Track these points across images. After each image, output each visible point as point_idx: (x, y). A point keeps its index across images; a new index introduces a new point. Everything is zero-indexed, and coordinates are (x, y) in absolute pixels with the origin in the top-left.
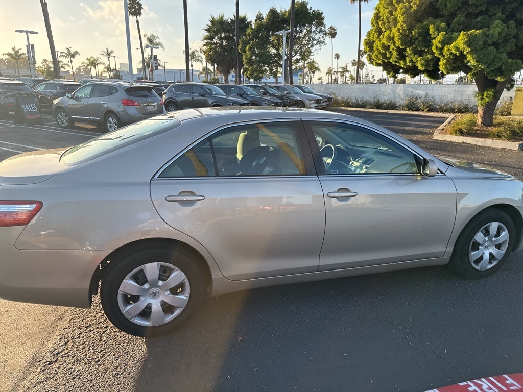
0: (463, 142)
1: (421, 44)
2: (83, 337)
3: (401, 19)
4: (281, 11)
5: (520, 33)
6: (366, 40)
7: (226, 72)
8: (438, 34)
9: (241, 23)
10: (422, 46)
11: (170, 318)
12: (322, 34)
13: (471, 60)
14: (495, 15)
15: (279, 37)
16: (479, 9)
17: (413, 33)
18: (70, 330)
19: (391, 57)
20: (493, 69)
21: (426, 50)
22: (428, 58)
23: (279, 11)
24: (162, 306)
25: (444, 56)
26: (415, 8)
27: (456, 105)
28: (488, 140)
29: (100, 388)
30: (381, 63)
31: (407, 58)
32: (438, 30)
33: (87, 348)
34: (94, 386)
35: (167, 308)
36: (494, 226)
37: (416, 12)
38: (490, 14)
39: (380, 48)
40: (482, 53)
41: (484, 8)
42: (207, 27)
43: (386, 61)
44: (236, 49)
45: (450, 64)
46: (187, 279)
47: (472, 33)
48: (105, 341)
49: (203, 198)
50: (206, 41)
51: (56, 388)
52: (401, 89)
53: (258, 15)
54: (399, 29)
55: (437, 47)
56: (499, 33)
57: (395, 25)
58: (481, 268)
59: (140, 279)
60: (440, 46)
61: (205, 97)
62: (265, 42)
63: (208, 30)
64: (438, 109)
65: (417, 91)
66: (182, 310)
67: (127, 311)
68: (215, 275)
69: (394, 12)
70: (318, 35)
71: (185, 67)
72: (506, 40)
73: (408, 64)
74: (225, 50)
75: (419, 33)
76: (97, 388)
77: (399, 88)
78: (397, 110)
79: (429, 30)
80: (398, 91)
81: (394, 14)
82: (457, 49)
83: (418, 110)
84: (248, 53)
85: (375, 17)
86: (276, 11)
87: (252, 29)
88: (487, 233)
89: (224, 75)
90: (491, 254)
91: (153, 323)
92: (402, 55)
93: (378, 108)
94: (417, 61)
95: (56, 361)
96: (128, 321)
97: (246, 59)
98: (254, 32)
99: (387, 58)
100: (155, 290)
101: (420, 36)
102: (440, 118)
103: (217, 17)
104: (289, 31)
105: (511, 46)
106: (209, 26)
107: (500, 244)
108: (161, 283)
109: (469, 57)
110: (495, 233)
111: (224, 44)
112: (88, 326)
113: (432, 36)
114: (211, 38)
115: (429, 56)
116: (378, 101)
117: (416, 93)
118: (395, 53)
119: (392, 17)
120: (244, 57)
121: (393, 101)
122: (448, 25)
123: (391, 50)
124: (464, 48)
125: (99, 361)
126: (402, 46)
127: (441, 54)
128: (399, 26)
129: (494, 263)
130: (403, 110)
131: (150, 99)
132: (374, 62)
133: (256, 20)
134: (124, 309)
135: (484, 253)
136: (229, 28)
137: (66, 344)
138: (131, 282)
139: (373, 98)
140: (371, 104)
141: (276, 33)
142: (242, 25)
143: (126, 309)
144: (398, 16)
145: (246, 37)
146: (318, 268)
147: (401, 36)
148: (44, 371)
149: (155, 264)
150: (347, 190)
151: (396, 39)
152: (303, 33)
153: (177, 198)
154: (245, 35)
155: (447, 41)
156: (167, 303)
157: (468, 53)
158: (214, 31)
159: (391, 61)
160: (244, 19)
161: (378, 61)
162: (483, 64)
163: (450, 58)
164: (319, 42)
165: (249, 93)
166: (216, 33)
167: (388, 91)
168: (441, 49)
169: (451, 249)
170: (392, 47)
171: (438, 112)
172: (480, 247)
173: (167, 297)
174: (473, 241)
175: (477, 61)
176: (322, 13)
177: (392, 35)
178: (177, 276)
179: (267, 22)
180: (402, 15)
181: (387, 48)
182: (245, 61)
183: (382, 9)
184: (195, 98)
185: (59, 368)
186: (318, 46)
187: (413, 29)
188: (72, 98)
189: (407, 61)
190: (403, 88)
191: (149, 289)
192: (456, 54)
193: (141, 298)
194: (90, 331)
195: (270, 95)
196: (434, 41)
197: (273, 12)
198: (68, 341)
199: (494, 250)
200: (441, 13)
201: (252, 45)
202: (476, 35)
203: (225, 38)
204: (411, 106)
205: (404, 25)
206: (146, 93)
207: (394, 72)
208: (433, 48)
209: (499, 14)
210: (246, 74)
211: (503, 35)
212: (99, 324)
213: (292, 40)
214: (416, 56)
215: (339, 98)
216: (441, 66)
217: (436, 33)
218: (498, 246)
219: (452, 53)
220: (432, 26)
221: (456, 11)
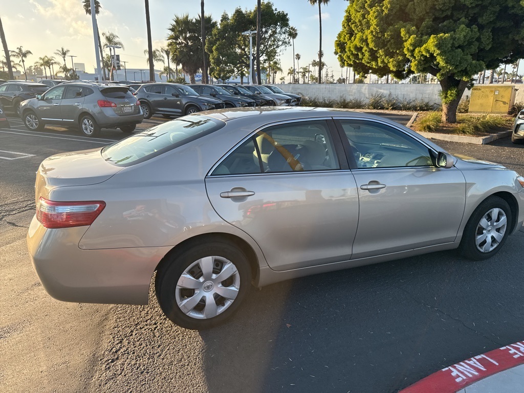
0: (432, 138)
1: (393, 46)
2: (136, 335)
3: (374, 22)
4: (246, 12)
5: (481, 37)
6: (337, 41)
7: (193, 72)
8: (409, 37)
9: (205, 23)
10: (394, 48)
11: (222, 309)
12: (287, 35)
13: (440, 61)
14: (459, 19)
15: (245, 38)
16: (445, 14)
17: (386, 36)
18: (120, 328)
19: (363, 58)
20: (460, 69)
21: (398, 52)
22: (399, 59)
23: (244, 12)
24: (215, 298)
25: (415, 58)
26: (386, 11)
27: (418, 103)
28: (454, 135)
29: (171, 379)
30: (352, 64)
31: (379, 59)
32: (409, 33)
33: (144, 345)
34: (165, 378)
35: (220, 300)
36: (495, 211)
37: (387, 16)
38: (455, 18)
39: (352, 49)
40: (450, 55)
41: (449, 13)
42: (171, 27)
43: (357, 61)
44: (202, 49)
45: (421, 65)
46: (237, 272)
47: (441, 37)
48: (159, 337)
49: (253, 193)
50: (170, 41)
51: (128, 383)
52: (365, 89)
53: (223, 16)
54: (372, 32)
55: (408, 49)
56: (465, 37)
57: (368, 28)
58: (485, 250)
59: (196, 273)
60: (411, 48)
61: (179, 97)
62: (232, 43)
63: (172, 30)
64: (401, 107)
65: (381, 91)
66: (233, 301)
67: (184, 305)
68: (263, 266)
69: (366, 15)
70: (283, 36)
71: (148, 67)
72: (470, 43)
73: (380, 64)
74: (191, 50)
75: (391, 35)
76: (168, 379)
77: (364, 87)
78: (363, 109)
79: (400, 33)
80: (363, 90)
81: (366, 17)
82: (428, 51)
83: (382, 108)
84: (215, 53)
85: (346, 19)
86: (242, 12)
87: (217, 29)
88: (489, 218)
89: (190, 75)
90: (492, 237)
91: (206, 316)
92: (374, 56)
93: (345, 107)
94: (389, 62)
95: (117, 359)
96: (184, 314)
97: (213, 59)
98: (220, 32)
99: (358, 59)
100: (208, 283)
101: (391, 38)
102: (404, 115)
103: (181, 17)
104: (256, 32)
105: (474, 49)
106: (174, 26)
107: (500, 228)
108: (214, 276)
109: (439, 59)
110: (496, 218)
111: (190, 44)
112: (136, 324)
113: (404, 39)
114: (176, 38)
115: (400, 58)
116: (345, 100)
117: (380, 92)
118: (367, 54)
119: (365, 20)
120: (211, 56)
121: (359, 100)
122: (418, 28)
123: (363, 51)
124: (434, 51)
125: (160, 355)
126: (375, 48)
127: (412, 55)
128: (372, 28)
129: (495, 246)
130: (369, 108)
131: (126, 100)
132: (346, 63)
133: (222, 21)
134: (181, 304)
135: (487, 237)
136: (195, 28)
137: (121, 342)
138: (189, 276)
139: (339, 98)
140: (338, 104)
141: (243, 34)
142: (207, 25)
143: (184, 304)
144: (370, 19)
145: (213, 38)
146: (351, 257)
147: (374, 38)
148: (109, 368)
149: (210, 257)
150: (376, 183)
151: (369, 41)
152: (269, 34)
153: (230, 194)
154: (211, 35)
155: (418, 44)
156: (219, 295)
157: (437, 55)
158: (179, 31)
159: (363, 62)
160: (209, 19)
161: (349, 62)
162: (451, 65)
163: (420, 59)
164: (284, 43)
165: (221, 93)
166: (181, 32)
167: (354, 91)
168: (412, 51)
169: (461, 234)
170: (365, 48)
171: (401, 110)
172: (484, 232)
173: (219, 289)
174: (479, 226)
175: (446, 63)
176: (287, 14)
177: (364, 37)
178: (229, 268)
179: (232, 23)
180: (375, 18)
181: (359, 49)
182: (212, 61)
183: (353, 12)
184: (168, 98)
185: (123, 364)
186: (283, 47)
187: (385, 32)
188: (42, 99)
189: (379, 62)
190: (367, 88)
191: (204, 282)
192: (426, 56)
193: (196, 292)
194: (141, 328)
195: (242, 95)
196: (405, 43)
197: (238, 13)
198: (123, 339)
199: (494, 234)
200: (411, 17)
201: (218, 45)
202: (445, 38)
203: (190, 38)
204: (376, 105)
205: (377, 28)
206: (122, 94)
207: (364, 72)
208: (405, 50)
209: (463, 19)
210: (214, 74)
211: (468, 38)
212: (146, 321)
213: (258, 40)
214: (387, 57)
215: (307, 98)
216: (413, 67)
217: (407, 36)
218: (498, 230)
219: (422, 55)
220: (403, 29)
221: (424, 15)
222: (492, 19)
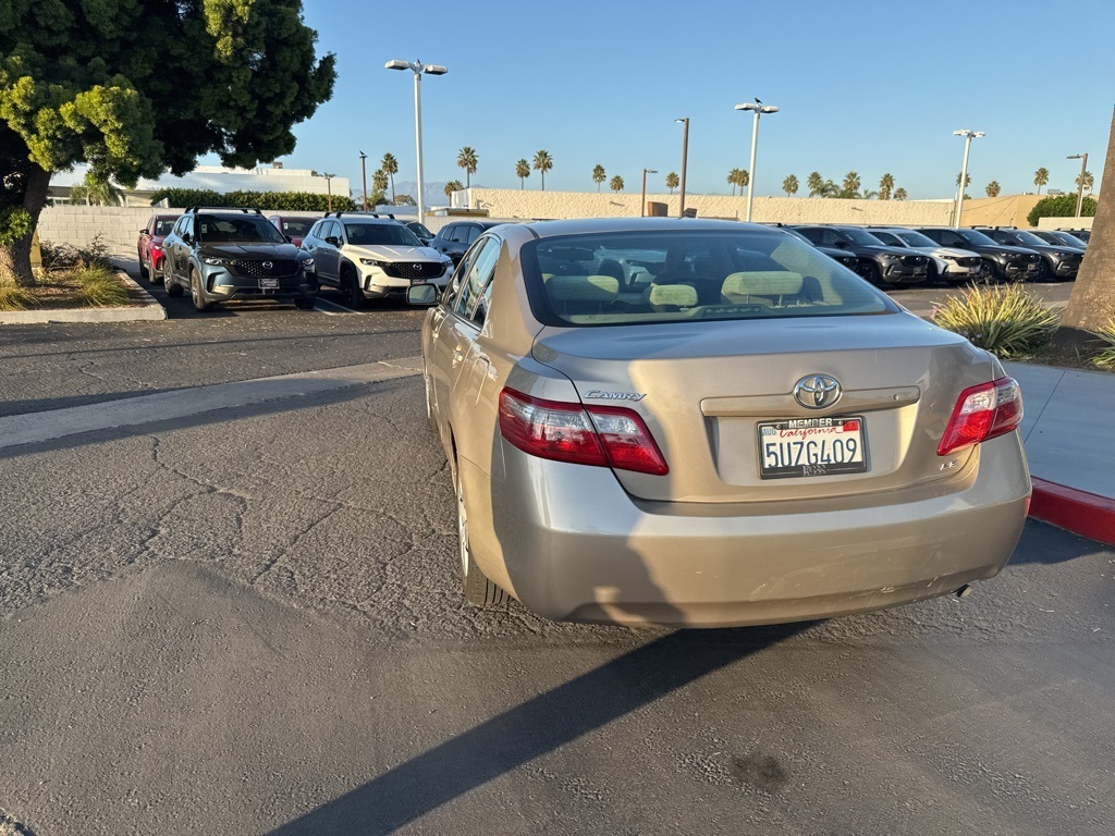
13: (115, 145)
16: (55, 41)
47: (119, 93)
60: (25, 107)
82: (82, 119)
109: (112, 140)
127: (29, 126)
157: (111, 131)
162: (136, 156)
163: (55, 137)
168: (29, 116)
192: (73, 131)
202: (128, 99)
219: (62, 127)
221: (9, 31)
222: (149, 71)
